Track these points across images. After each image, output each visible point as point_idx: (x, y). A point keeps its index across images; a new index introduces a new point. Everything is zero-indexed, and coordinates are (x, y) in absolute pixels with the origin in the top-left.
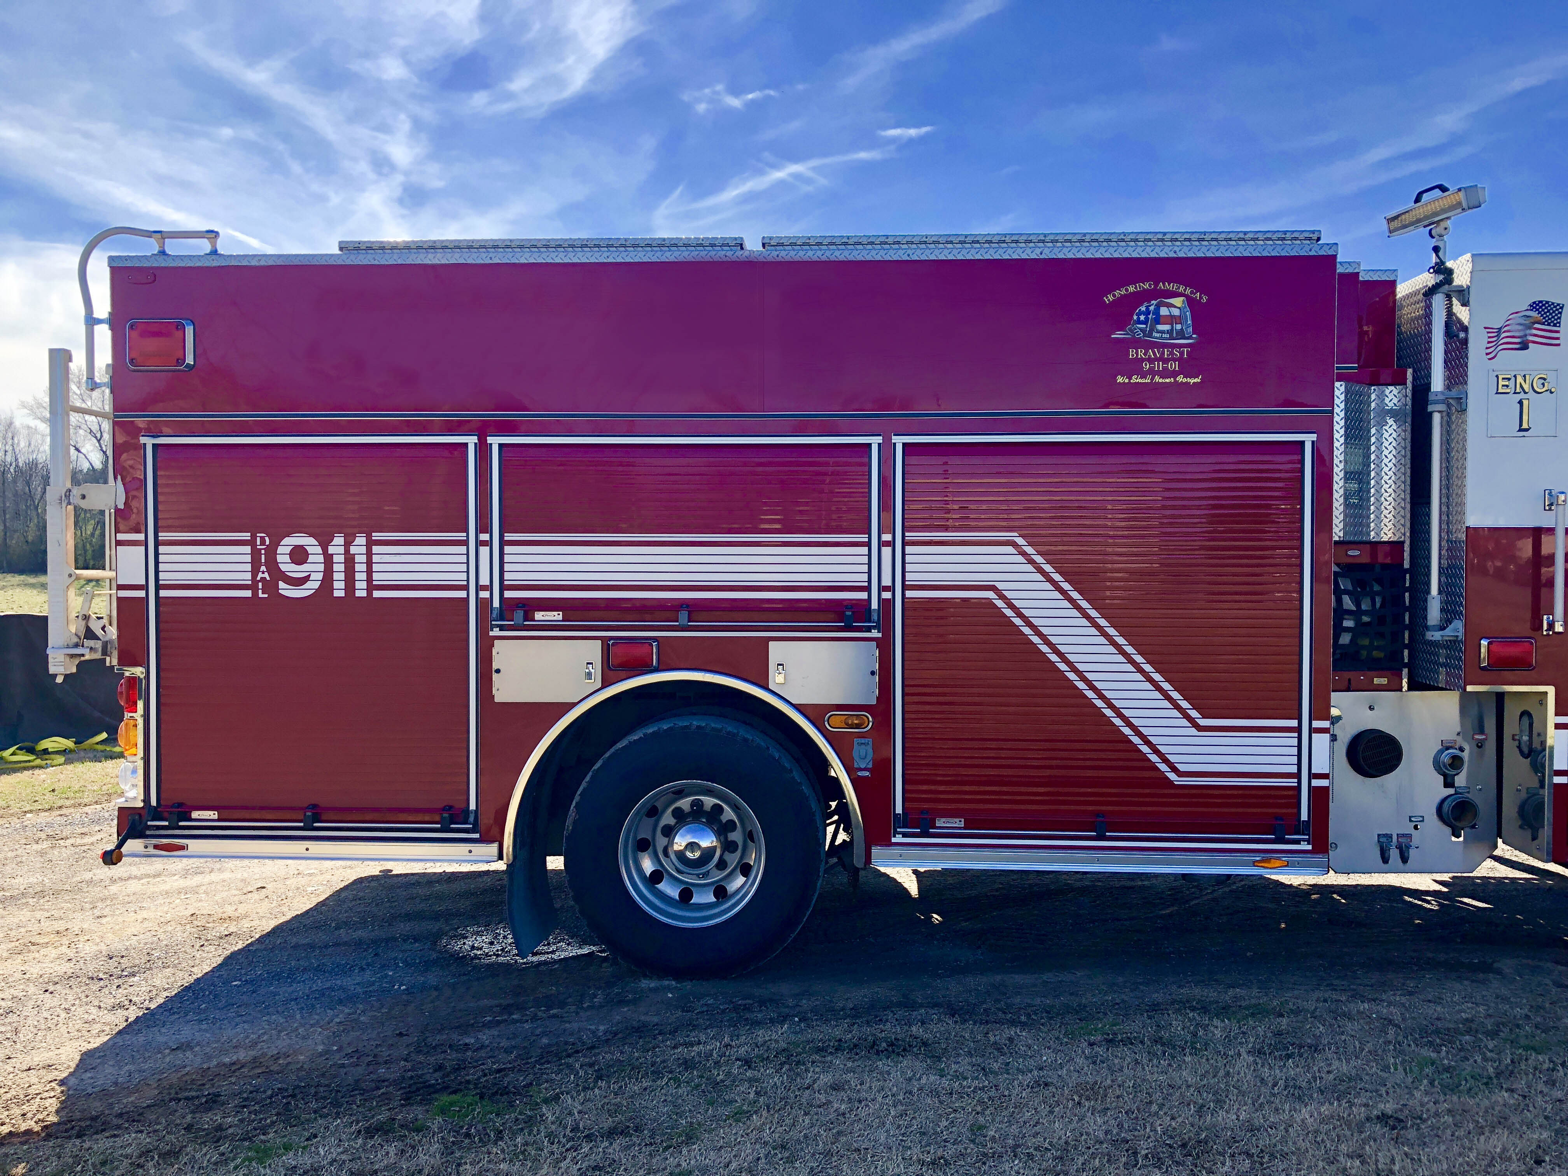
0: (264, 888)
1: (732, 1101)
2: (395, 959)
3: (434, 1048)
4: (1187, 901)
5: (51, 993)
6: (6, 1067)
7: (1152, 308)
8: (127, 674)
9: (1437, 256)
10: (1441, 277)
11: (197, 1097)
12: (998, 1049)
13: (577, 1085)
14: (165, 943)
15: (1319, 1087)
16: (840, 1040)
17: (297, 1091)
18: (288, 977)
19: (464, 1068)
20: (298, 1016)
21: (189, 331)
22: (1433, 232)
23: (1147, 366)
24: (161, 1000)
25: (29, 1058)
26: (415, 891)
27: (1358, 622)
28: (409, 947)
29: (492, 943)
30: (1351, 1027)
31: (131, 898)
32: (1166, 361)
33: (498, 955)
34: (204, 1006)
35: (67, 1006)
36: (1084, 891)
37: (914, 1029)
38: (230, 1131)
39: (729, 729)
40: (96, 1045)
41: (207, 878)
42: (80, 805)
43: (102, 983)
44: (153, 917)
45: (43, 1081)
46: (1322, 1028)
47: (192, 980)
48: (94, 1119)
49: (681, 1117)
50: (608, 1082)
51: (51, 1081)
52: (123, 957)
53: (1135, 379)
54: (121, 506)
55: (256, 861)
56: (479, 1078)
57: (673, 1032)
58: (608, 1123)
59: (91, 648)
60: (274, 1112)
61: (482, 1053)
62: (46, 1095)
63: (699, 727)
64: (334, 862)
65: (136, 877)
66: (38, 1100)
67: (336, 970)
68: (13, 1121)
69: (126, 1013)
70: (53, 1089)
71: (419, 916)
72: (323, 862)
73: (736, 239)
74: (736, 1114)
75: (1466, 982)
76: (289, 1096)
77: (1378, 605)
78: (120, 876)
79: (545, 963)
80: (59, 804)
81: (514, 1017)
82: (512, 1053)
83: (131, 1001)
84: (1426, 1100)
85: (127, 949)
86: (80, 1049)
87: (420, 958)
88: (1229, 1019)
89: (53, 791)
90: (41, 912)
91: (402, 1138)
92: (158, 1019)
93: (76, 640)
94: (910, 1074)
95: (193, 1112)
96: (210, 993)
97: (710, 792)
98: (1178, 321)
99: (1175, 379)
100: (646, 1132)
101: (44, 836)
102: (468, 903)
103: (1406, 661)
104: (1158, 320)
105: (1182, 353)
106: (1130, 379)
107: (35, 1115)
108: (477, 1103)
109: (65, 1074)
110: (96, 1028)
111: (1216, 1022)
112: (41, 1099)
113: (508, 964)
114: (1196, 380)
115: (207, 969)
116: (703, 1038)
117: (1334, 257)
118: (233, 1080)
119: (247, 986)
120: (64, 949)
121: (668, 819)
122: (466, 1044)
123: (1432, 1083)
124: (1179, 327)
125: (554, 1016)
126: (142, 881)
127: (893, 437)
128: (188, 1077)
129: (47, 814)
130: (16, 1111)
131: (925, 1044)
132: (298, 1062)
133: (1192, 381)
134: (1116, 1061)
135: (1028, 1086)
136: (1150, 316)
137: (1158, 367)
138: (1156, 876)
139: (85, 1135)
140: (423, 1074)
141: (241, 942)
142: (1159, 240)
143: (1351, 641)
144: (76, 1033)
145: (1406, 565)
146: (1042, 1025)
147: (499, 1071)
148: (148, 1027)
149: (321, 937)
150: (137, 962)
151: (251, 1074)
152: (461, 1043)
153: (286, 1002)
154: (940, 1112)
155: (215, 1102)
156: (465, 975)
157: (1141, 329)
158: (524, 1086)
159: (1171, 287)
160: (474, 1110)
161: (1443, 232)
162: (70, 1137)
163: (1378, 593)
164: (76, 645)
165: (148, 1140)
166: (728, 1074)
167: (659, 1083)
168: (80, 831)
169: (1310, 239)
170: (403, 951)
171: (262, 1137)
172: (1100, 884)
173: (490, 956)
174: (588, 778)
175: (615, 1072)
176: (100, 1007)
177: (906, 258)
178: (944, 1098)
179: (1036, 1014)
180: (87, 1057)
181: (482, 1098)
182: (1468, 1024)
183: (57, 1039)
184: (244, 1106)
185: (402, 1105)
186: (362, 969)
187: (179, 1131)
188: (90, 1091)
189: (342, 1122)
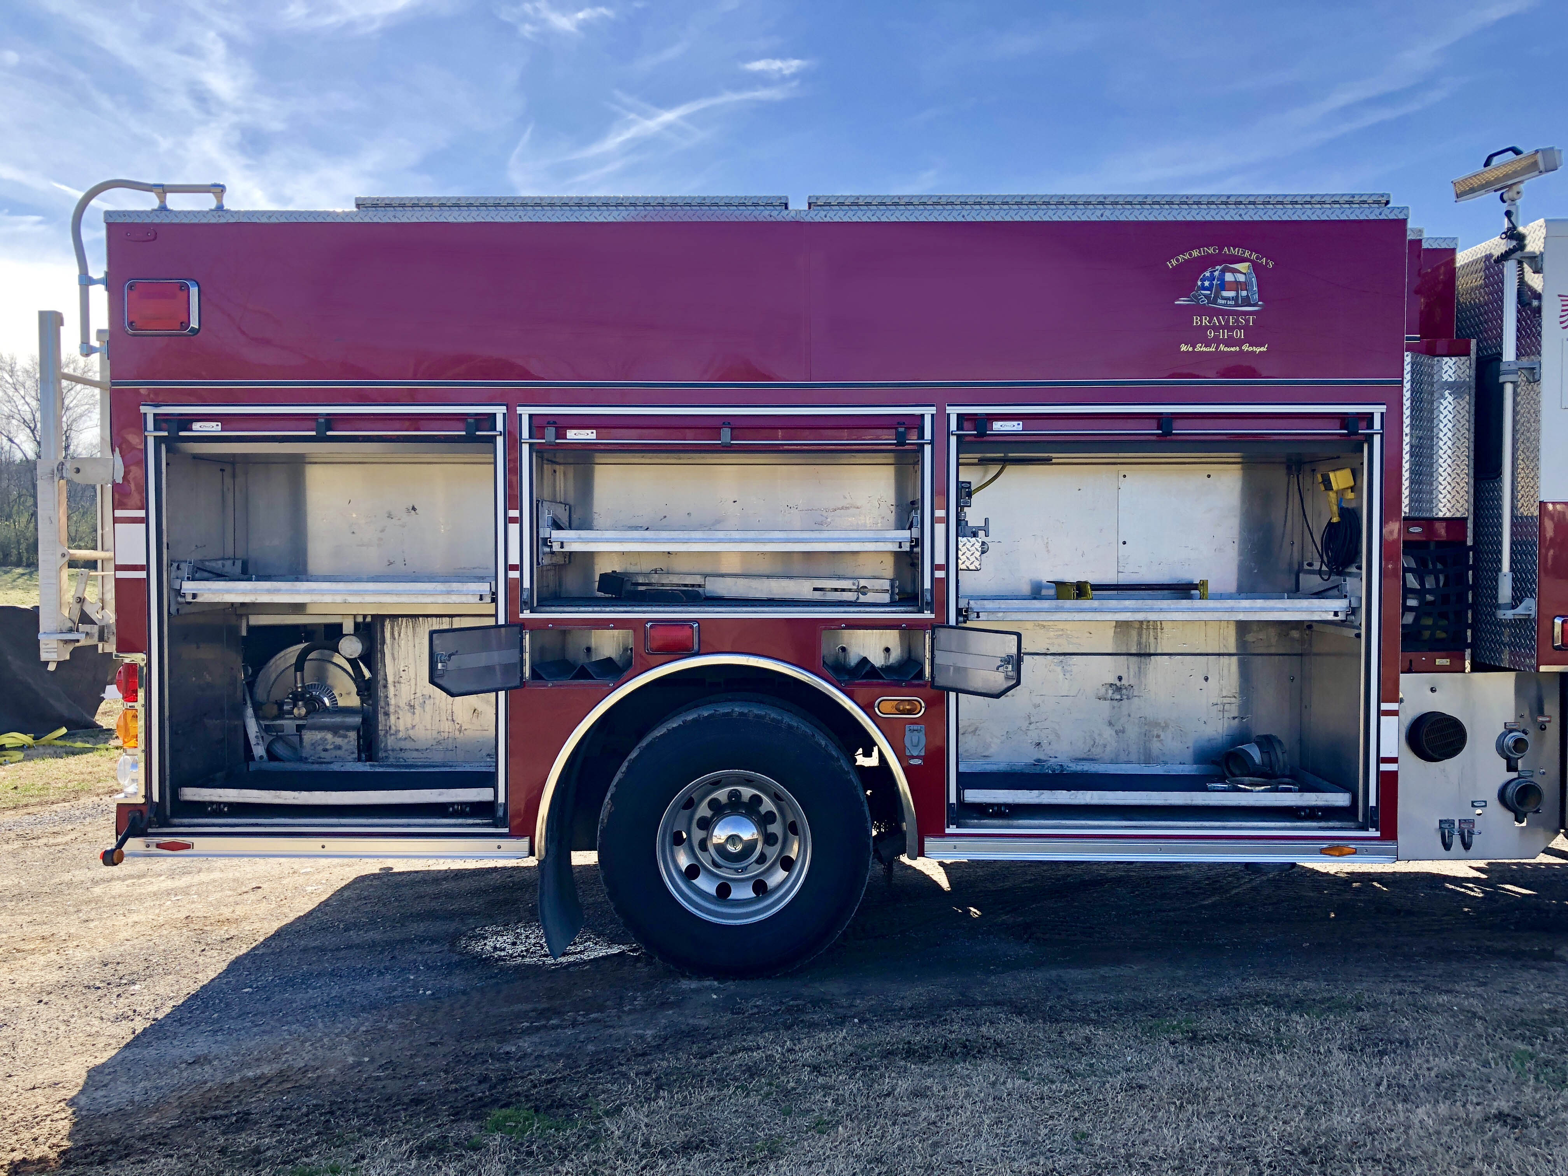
0: (259, 888)
1: (809, 1111)
2: (415, 961)
3: (473, 1057)
4: (1227, 891)
5: (46, 1003)
6: (8, 1086)
7: (1216, 274)
8: (127, 661)
9: (1510, 220)
10: (1514, 243)
11: (226, 1116)
12: (1078, 1050)
13: (637, 1095)
14: (162, 948)
15: (1423, 1086)
16: (909, 1043)
17: (334, 1108)
18: (302, 983)
19: (511, 1079)
20: (320, 1025)
21: (194, 291)
22: (1505, 197)
23: (1211, 334)
24: (167, 1010)
25: (32, 1076)
26: (422, 889)
27: (1423, 602)
28: (427, 949)
29: (514, 944)
30: (1438, 1020)
31: (118, 900)
32: (1231, 329)
33: (523, 957)
34: (216, 1015)
35: (65, 1018)
36: (1119, 881)
37: (984, 1029)
38: (269, 1153)
39: (773, 715)
40: (103, 1060)
41: (196, 879)
42: (47, 803)
43: (100, 992)
44: (144, 920)
45: (51, 1100)
46: (1406, 1023)
47: (197, 987)
48: (115, 1142)
49: (758, 1129)
50: (671, 1092)
51: (60, 1101)
52: (118, 963)
53: (1200, 348)
54: (119, 480)
55: (246, 859)
56: (529, 1090)
57: (729, 1035)
58: (680, 1137)
59: (87, 634)
60: (313, 1131)
61: (527, 1062)
62: (57, 1116)
63: (741, 714)
64: (329, 860)
65: (119, 878)
66: (48, 1122)
67: (353, 974)
68: (24, 1147)
69: (131, 1024)
70: (63, 1110)
71: (431, 915)
72: (318, 859)
73: (780, 198)
74: (817, 1125)
75: (1533, 971)
76: (326, 1113)
77: (1441, 584)
78: (101, 876)
79: (574, 964)
80: (24, 802)
81: (552, 1022)
82: (558, 1061)
83: (135, 1011)
84: (1538, 1096)
85: (121, 955)
86: (86, 1064)
87: (441, 960)
88: (1308, 1014)
89: (16, 788)
90: (23, 917)
91: (459, 1158)
92: (168, 1030)
93: (70, 624)
94: (993, 1078)
95: (224, 1133)
96: (221, 1001)
97: (748, 782)
98: (1244, 287)
99: (1240, 348)
100: (723, 1146)
101: (12, 835)
102: (481, 901)
103: (1469, 641)
104: (1223, 286)
105: (1247, 321)
106: (1194, 347)
107: (48, 1139)
108: (533, 1117)
109: (74, 1093)
110: (101, 1042)
111: (1295, 1017)
112: (52, 1121)
113: (535, 966)
114: (1262, 349)
115: (213, 975)
116: (761, 1042)
117: (1404, 221)
118: (262, 1096)
119: (261, 993)
120: (53, 956)
121: (703, 810)
122: (508, 1053)
123: (1537, 1078)
124: (1244, 293)
125: (595, 1021)
126: (126, 883)
127: (947, 408)
128: (210, 1095)
129: (12, 812)
130: (26, 1135)
131: (998, 1044)
132: (329, 1075)
133: (1258, 350)
134: (1206, 1060)
135: (1122, 1089)
136: (1214, 282)
137: (1223, 336)
138: (1188, 865)
139: (107, 1160)
140: (467, 1086)
141: (245, 946)
142: (1222, 203)
143: (1415, 620)
144: (80, 1047)
145: (1470, 543)
146: (1115, 1022)
147: (550, 1081)
148: (158, 1039)
149: (330, 940)
150: (135, 968)
151: (278, 1089)
152: (501, 1051)
153: (304, 1010)
154: (1035, 1119)
155: (246, 1121)
156: (491, 977)
157: (1205, 296)
158: (580, 1098)
159: (1236, 252)
160: (532, 1125)
161: (1515, 196)
162: (91, 1164)
163: (1441, 571)
164: (71, 630)
165: (179, 1166)
166: (798, 1081)
167: (725, 1091)
168: (51, 830)
169: (1378, 202)
170: (421, 953)
171: (305, 1159)
172: (1134, 874)
173: (515, 957)
174: (623, 768)
175: (675, 1081)
176: (102, 1019)
177: (960, 219)
178: (1036, 1104)
179: (1104, 1011)
180: (94, 1073)
181: (536, 1111)
182: (1553, 1015)
183: (60, 1055)
184: (279, 1126)
185: (453, 1121)
186: (381, 973)
187: (213, 1156)
188: (104, 1111)
189: (390, 1140)
